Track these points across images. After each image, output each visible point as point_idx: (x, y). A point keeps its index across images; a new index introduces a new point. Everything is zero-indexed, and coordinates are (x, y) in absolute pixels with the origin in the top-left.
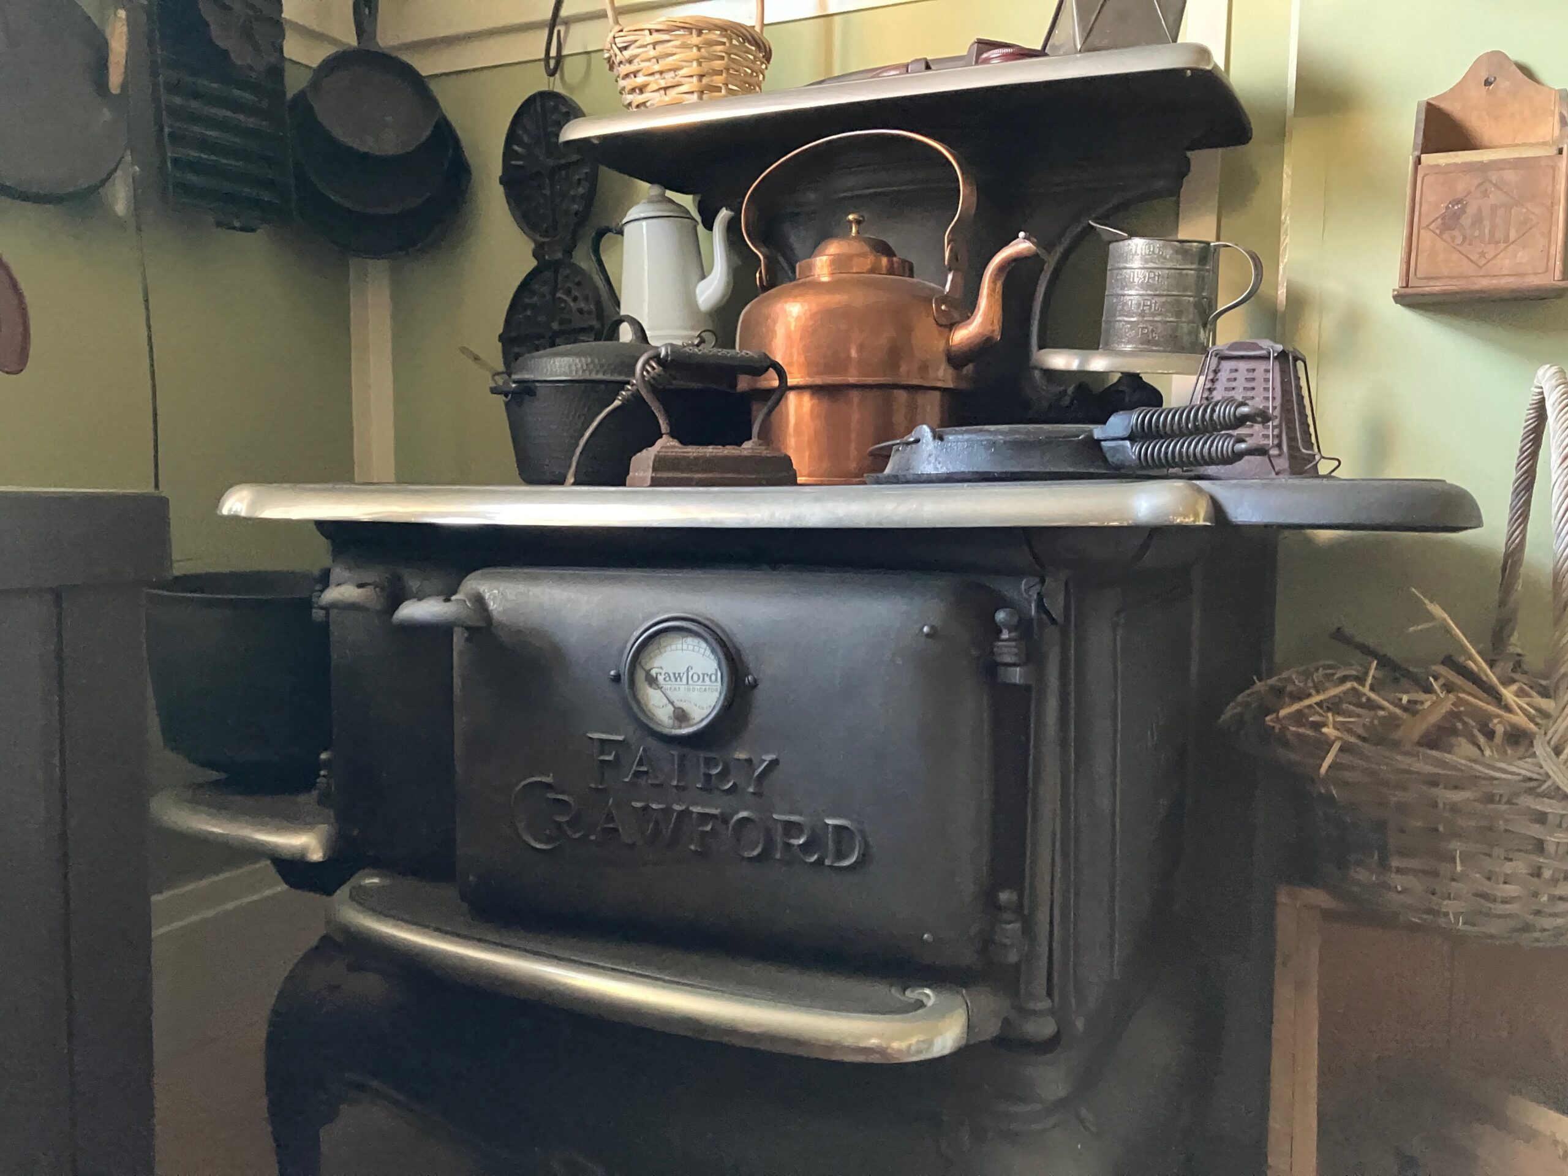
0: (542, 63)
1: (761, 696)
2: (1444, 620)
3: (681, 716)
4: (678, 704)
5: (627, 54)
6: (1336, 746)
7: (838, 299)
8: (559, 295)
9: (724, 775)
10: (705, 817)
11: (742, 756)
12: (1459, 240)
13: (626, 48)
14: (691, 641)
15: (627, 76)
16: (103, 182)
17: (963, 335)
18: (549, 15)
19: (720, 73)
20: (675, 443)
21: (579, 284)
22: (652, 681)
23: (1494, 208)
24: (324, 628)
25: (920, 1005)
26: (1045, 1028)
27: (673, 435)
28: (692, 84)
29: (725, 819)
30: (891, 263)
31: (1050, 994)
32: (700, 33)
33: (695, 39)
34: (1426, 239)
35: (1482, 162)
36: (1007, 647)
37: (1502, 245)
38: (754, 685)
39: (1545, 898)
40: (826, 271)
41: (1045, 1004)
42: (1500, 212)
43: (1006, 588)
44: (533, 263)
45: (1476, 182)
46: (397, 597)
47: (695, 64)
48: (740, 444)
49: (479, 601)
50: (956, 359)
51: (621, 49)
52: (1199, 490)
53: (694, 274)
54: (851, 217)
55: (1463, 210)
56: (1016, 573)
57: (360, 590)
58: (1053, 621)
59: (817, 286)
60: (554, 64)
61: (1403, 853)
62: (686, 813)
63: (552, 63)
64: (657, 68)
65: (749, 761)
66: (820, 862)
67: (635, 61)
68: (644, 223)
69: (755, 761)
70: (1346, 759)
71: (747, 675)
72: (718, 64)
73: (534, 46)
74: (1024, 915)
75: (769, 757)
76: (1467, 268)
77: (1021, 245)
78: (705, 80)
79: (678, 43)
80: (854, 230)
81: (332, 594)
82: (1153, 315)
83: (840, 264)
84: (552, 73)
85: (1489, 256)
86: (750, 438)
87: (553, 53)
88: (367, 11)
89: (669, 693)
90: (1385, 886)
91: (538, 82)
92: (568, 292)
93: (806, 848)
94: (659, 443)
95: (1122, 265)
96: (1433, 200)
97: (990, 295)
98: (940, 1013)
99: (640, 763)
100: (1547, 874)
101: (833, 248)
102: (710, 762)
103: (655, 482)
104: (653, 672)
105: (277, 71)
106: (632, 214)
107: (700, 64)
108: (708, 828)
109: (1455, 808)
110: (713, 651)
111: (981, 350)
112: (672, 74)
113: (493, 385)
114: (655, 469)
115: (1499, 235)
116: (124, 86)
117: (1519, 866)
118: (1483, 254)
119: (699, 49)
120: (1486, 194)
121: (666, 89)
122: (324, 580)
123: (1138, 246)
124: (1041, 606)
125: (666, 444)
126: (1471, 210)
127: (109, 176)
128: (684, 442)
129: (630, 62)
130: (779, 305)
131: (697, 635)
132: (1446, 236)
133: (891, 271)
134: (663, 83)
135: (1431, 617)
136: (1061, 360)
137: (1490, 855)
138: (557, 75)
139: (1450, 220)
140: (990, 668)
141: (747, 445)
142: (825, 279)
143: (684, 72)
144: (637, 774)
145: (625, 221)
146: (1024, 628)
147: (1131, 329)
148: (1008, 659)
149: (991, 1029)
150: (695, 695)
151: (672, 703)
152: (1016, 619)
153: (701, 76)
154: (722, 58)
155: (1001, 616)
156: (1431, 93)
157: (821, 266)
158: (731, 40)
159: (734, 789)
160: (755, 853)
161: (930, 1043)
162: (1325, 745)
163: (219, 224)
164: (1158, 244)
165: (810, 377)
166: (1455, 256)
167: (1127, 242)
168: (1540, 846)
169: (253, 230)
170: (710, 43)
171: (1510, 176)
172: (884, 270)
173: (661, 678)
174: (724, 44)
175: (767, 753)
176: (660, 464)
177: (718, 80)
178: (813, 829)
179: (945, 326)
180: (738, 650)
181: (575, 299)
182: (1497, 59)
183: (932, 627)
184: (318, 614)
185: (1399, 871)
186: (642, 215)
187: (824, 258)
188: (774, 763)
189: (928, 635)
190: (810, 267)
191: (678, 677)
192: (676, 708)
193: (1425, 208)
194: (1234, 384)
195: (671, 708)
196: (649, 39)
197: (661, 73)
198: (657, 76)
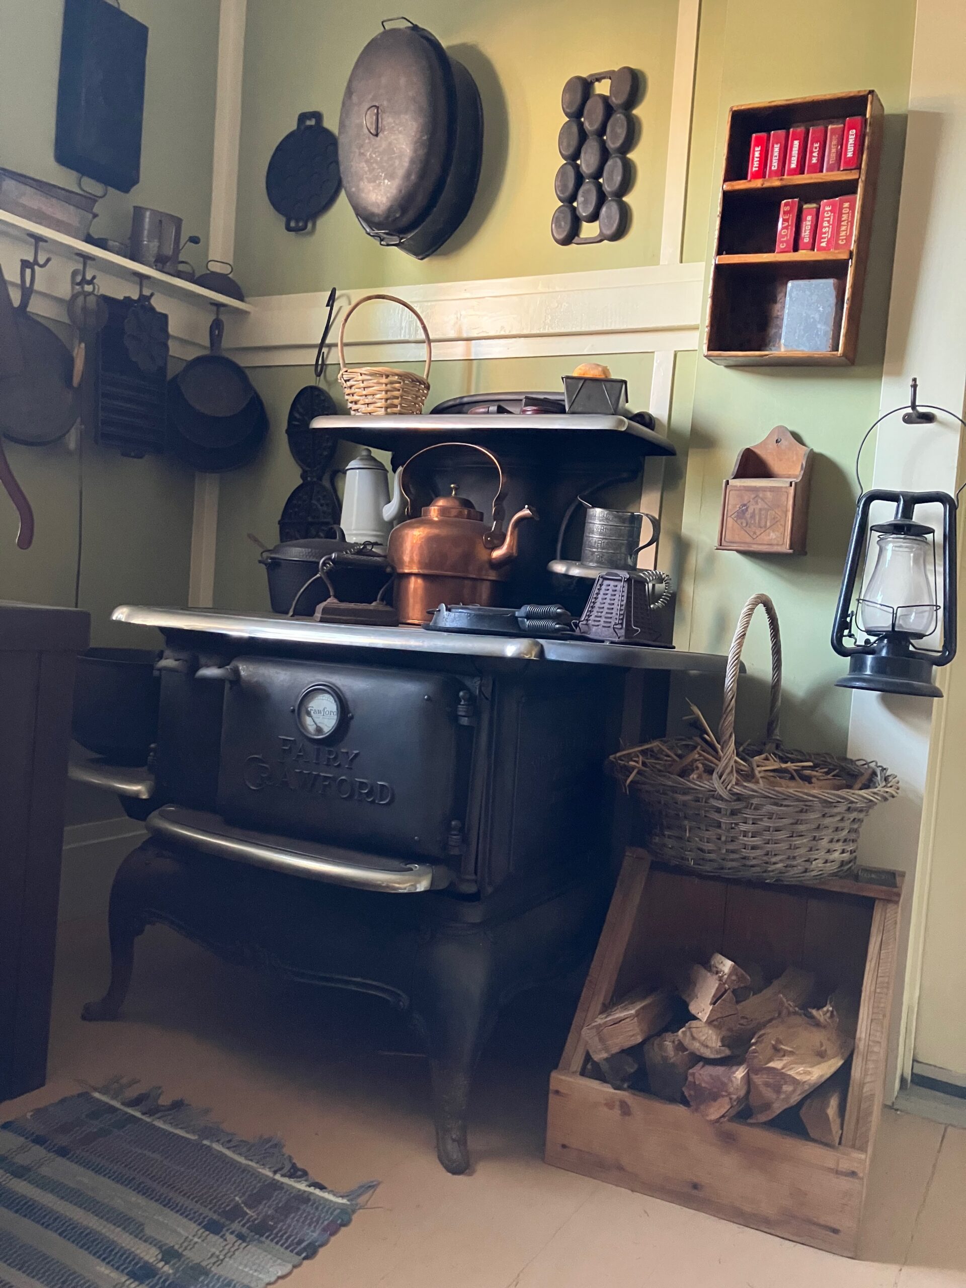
0: (313, 368)
1: (353, 723)
2: (699, 715)
3: (319, 730)
4: (319, 724)
5: (349, 384)
6: (635, 771)
7: (435, 531)
8: (314, 502)
9: (335, 759)
10: (326, 778)
11: (343, 750)
12: (744, 525)
13: (348, 380)
14: (327, 696)
15: (348, 395)
16: (64, 435)
17: (497, 554)
18: (319, 341)
19: (397, 398)
20: (335, 601)
21: (324, 496)
22: (309, 714)
23: (760, 510)
24: (158, 680)
25: (412, 870)
26: (470, 888)
27: (336, 596)
28: (381, 403)
29: (333, 779)
30: (469, 513)
31: (476, 873)
32: (387, 376)
33: (384, 380)
34: (730, 522)
35: (755, 487)
36: (462, 709)
37: (763, 530)
38: (352, 718)
39: (724, 851)
40: (436, 514)
41: (474, 877)
42: (763, 512)
43: (468, 682)
44: (300, 482)
45: (753, 496)
46: (195, 666)
47: (384, 393)
48: (371, 603)
49: (236, 671)
50: (496, 565)
51: (346, 381)
52: (538, 643)
53: (382, 500)
54: (452, 486)
55: (747, 510)
56: (472, 676)
57: (177, 663)
58: (487, 699)
59: (431, 523)
60: (320, 368)
61: (669, 828)
62: (318, 775)
63: (319, 368)
64: (364, 393)
65: (347, 753)
66: (373, 802)
67: (353, 388)
68: (357, 471)
69: (350, 753)
70: (639, 777)
71: (349, 713)
72: (396, 393)
73: (310, 357)
74: (463, 832)
75: (356, 752)
76: (749, 540)
77: (526, 512)
78: (389, 401)
79: (375, 381)
80: (454, 493)
81: (164, 663)
82: (603, 548)
83: (443, 511)
84: (318, 375)
85: (758, 533)
86: (376, 600)
87: (320, 362)
88: (217, 332)
89: (316, 720)
90: (664, 845)
91: (311, 380)
92: (318, 500)
93: (368, 795)
94: (329, 600)
95: (590, 521)
96: (733, 502)
97: (511, 534)
98: (420, 875)
99: (300, 752)
100: (723, 838)
101: (441, 502)
102: (330, 753)
103: (321, 621)
104: (309, 709)
105: (163, 370)
106: (353, 464)
107: (386, 393)
108: (327, 783)
109: (685, 804)
110: (335, 701)
111: (507, 560)
112: (371, 397)
113: (260, 559)
114: (322, 614)
115: (763, 524)
116: (80, 385)
117: (711, 834)
118: (755, 533)
119: (386, 385)
120: (757, 503)
121: (368, 404)
122: (161, 656)
123: (598, 512)
124: (480, 691)
125: (331, 601)
126: (750, 510)
127: (68, 431)
128: (341, 601)
129: (351, 387)
130: (406, 531)
131: (329, 693)
132: (739, 521)
133: (469, 517)
134: (367, 401)
135: (693, 713)
136: (559, 568)
137: (699, 828)
138: (322, 375)
139: (742, 513)
140: (455, 718)
141: (374, 604)
142: (436, 519)
143: (378, 396)
144: (299, 756)
145: (347, 468)
146: (472, 700)
147: (592, 555)
148: (463, 714)
149: (443, 885)
150: (326, 721)
151: (316, 724)
152: (467, 696)
153: (387, 400)
154: (399, 390)
155: (461, 694)
156: (751, 444)
157: (433, 512)
158: (404, 381)
159: (339, 766)
160: (345, 796)
161: (414, 886)
162: (630, 770)
163: (122, 455)
164: (606, 512)
165: (421, 568)
166: (743, 532)
167: (592, 510)
168: (719, 825)
169: (141, 458)
170: (392, 383)
171: (768, 494)
172: (465, 516)
173: (312, 712)
174: (400, 383)
175: (356, 750)
176: (325, 611)
177: (396, 402)
178: (372, 788)
179: (489, 548)
180: (346, 701)
181: (322, 505)
182: (781, 429)
183: (429, 697)
184: (156, 673)
185: (669, 837)
186: (357, 466)
187: (436, 508)
188: (357, 755)
189: (427, 700)
190: (427, 513)
191: (319, 712)
192: (317, 726)
193: (730, 507)
194: (607, 592)
195: (315, 726)
196: (360, 378)
197: (366, 396)
198: (364, 397)
